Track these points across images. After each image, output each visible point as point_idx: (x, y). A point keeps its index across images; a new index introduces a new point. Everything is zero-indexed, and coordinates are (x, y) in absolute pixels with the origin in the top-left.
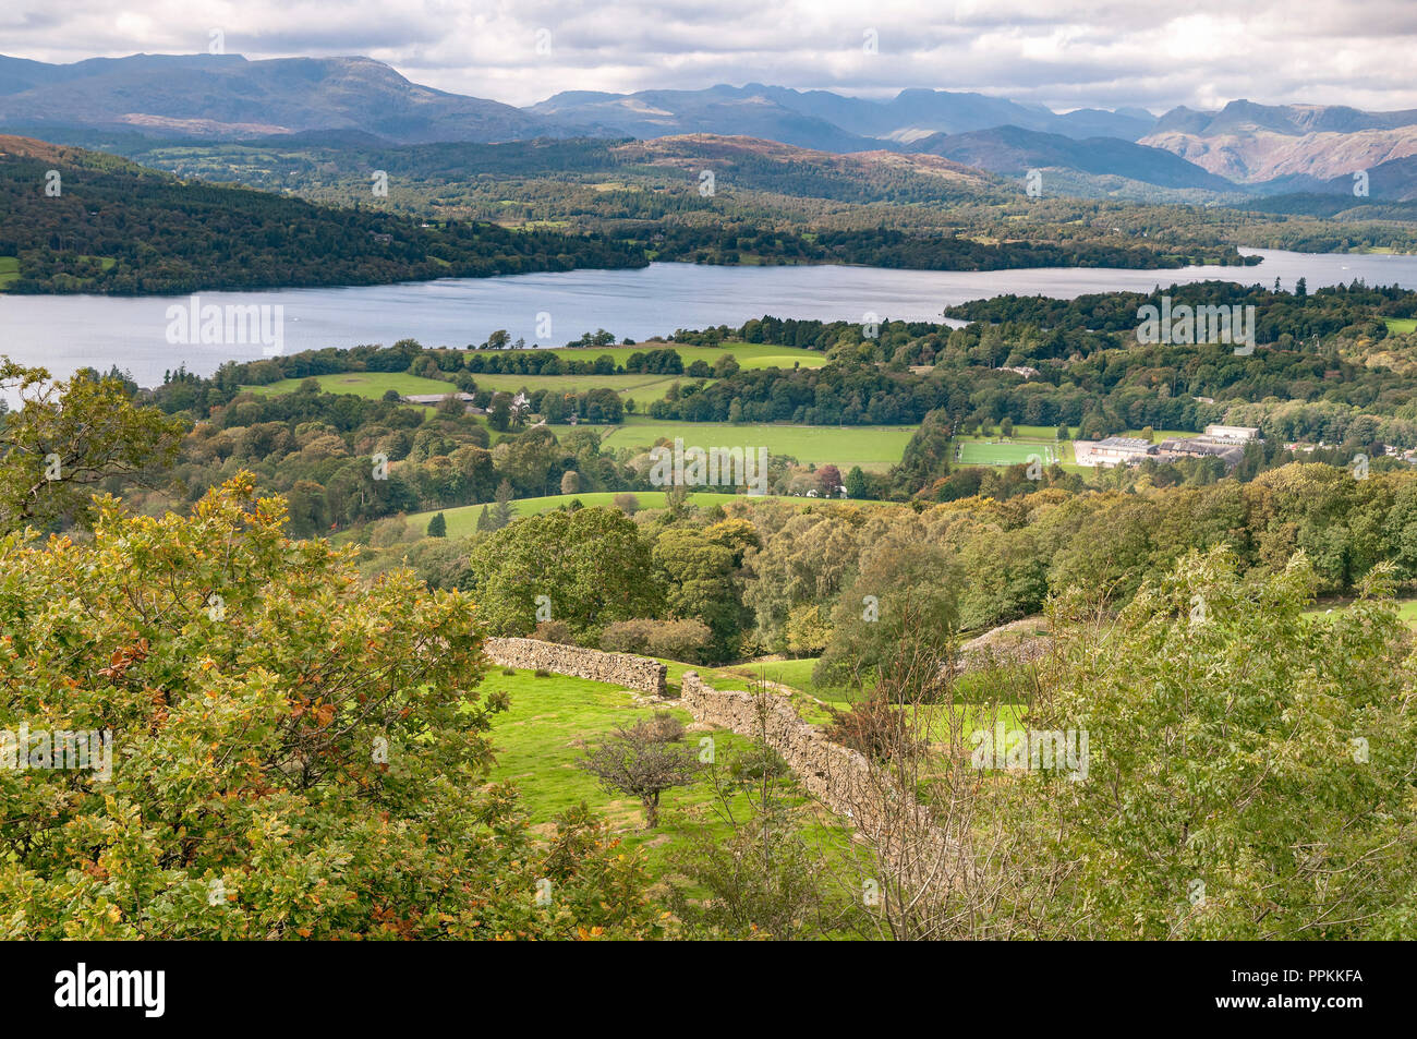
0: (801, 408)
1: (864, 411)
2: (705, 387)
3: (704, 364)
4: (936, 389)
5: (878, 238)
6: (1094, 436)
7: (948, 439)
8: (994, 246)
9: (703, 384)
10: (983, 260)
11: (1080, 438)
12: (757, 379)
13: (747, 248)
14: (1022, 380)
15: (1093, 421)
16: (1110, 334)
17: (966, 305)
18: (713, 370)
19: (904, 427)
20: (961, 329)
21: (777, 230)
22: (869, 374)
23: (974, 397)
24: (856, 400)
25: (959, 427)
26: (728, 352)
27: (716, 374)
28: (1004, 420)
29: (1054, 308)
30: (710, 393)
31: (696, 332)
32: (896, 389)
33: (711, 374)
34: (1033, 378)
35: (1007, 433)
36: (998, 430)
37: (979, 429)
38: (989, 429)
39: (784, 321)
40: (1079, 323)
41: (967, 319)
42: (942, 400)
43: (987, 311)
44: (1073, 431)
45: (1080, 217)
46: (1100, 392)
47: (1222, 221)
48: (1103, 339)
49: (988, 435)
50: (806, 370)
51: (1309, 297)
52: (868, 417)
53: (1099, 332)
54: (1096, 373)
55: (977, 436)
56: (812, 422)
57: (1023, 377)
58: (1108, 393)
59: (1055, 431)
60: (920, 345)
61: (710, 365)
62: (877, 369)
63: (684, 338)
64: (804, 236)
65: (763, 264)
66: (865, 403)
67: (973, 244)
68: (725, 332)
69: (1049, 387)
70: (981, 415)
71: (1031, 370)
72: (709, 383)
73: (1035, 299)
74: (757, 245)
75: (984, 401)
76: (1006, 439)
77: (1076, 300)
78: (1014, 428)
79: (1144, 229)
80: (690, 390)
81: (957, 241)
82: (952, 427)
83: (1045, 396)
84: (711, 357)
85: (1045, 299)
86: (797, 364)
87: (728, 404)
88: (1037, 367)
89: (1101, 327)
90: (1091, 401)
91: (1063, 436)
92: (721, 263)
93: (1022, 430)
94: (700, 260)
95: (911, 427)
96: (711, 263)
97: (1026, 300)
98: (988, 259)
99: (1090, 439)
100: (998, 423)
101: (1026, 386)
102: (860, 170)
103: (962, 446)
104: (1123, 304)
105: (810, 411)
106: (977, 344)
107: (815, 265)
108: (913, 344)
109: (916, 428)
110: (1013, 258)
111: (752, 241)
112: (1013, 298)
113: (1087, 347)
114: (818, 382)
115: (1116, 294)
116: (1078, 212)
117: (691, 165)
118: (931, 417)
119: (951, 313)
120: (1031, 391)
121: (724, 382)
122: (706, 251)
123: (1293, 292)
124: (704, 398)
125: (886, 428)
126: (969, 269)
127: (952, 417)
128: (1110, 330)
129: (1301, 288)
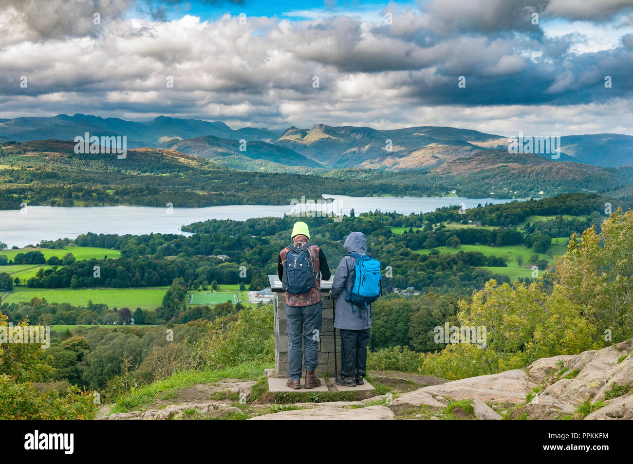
0: (108, 279)
1: (142, 280)
2: (57, 270)
3: (56, 258)
4: (178, 267)
5: (146, 192)
6: (257, 289)
7: (185, 292)
8: (205, 195)
9: (56, 268)
10: (199, 203)
11: (251, 289)
12: (85, 265)
13: (77, 198)
14: (221, 262)
15: (257, 281)
16: (263, 238)
17: (192, 225)
18: (61, 261)
19: (163, 287)
20: (190, 237)
21: (93, 188)
22: (143, 261)
23: (198, 270)
24: (138, 274)
25: (190, 286)
26: (69, 252)
27: (63, 263)
28: (213, 282)
29: (235, 226)
30: (60, 273)
31: (52, 242)
32: (158, 268)
33: (60, 263)
34: (226, 260)
35: (215, 288)
36: (210, 287)
37: (201, 287)
38: (206, 287)
39: (98, 235)
40: (248, 233)
41: (193, 232)
42: (182, 272)
43: (203, 227)
44: (247, 286)
45: (247, 180)
46: (260, 266)
47: (315, 182)
48: (260, 240)
49: (205, 289)
50: (111, 260)
51: (356, 218)
52: (144, 283)
53: (258, 236)
54: (257, 257)
55: (199, 291)
56: (115, 286)
57: (222, 260)
58: (264, 267)
59: (238, 287)
60: (169, 245)
61: (59, 259)
62: (148, 258)
63: (45, 245)
64: (108, 191)
65: (86, 206)
66: (142, 276)
67: (195, 194)
68: (67, 241)
69: (235, 264)
70: (202, 280)
71: (226, 256)
72: (59, 268)
73: (226, 221)
74: (83, 196)
75: (203, 272)
76: (214, 292)
77: (247, 221)
78: (218, 286)
79: (278, 186)
80: (49, 272)
81: (186, 193)
82: (187, 286)
83: (233, 269)
84: (60, 254)
85: (231, 221)
86: (106, 257)
87: (70, 279)
88: (228, 255)
89: (259, 234)
90: (255, 271)
91: (242, 289)
92: (64, 206)
93: (222, 287)
94: (53, 204)
95: (166, 287)
96: (59, 205)
97: (222, 221)
98: (202, 201)
99: (255, 289)
100: (210, 284)
101: (223, 264)
102: (135, 157)
103: (192, 296)
104: (269, 223)
105: (114, 281)
106: (198, 244)
107: (114, 206)
108: (165, 245)
109: (168, 288)
110: (215, 201)
111: (80, 194)
112: (215, 221)
113: (252, 244)
114: (117, 266)
115: (266, 218)
116: (246, 178)
117: (46, 156)
118: (177, 281)
119: (184, 229)
120: (226, 267)
121: (68, 267)
122: (56, 199)
123: (349, 215)
124: (57, 276)
125: (154, 288)
126: (193, 207)
127: (187, 281)
128: (263, 236)
129: (352, 213)
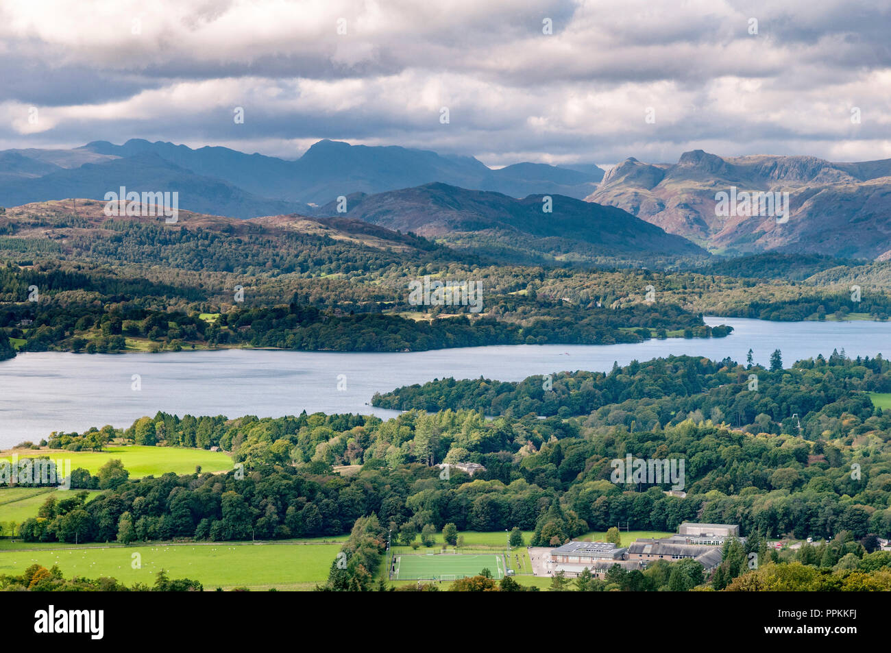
0: (204, 521)
1: (281, 522)
2: (87, 501)
3: (84, 473)
4: (365, 492)
5: (290, 316)
6: (551, 543)
7: (382, 552)
8: (427, 322)
9: (84, 497)
10: (414, 340)
11: (536, 543)
12: (150, 489)
13: (134, 333)
14: (466, 478)
15: (550, 523)
16: (565, 421)
17: (397, 392)
18: (96, 479)
19: (330, 540)
20: (392, 421)
21: (169, 310)
22: (284, 477)
23: (412, 499)
24: (271, 509)
25: (394, 536)
26: (115, 457)
27: (100, 484)
28: (447, 526)
29: (499, 393)
30: (93, 507)
31: (75, 435)
32: (319, 495)
33: (94, 484)
34: (478, 475)
35: (451, 541)
36: (440, 538)
37: (418, 539)
38: (430, 538)
39: (181, 417)
40: (529, 409)
41: (399, 407)
42: (372, 504)
43: (421, 398)
44: (528, 536)
45: (524, 286)
46: (556, 489)
47: (685, 288)
48: (556, 426)
49: (429, 544)
50: (210, 475)
51: (785, 372)
52: (286, 529)
53: (552, 418)
54: (551, 467)
55: (415, 547)
56: (219, 538)
57: (467, 474)
58: (566, 490)
59: (506, 537)
60: (343, 441)
61: (92, 474)
62: (294, 471)
63: (60, 443)
64: (203, 317)
65: (155, 351)
66: (282, 512)
67: (402, 320)
68: (111, 434)
69: (498, 484)
70: (420, 521)
71: (476, 465)
72: (92, 495)
73: (476, 383)
74: (148, 329)
75: (422, 504)
76: (450, 549)
77: (525, 383)
78: (459, 535)
79: (597, 298)
80: (68, 505)
81: (383, 317)
82: (385, 537)
83: (493, 496)
84: (94, 463)
85: (488, 382)
86: (199, 469)
87: (116, 521)
88: (483, 462)
89: (555, 413)
90: (547, 499)
91: (516, 542)
92: (104, 351)
93: (467, 537)
94: (79, 347)
95: (338, 539)
96: (92, 351)
97: (467, 383)
98: (421, 337)
99: (547, 544)
100: (439, 530)
101: (470, 484)
102: (266, 238)
103: (399, 559)
104: (577, 385)
105: (216, 525)
106: (412, 437)
107: (218, 349)
108: (335, 441)
109: (343, 541)
110: (449, 335)
111: (141, 324)
112: (452, 382)
113: (540, 436)
114: (224, 489)
115: (570, 374)
116: (521, 280)
117: (63, 236)
118: (362, 524)
119: (379, 402)
120: (477, 491)
121: (110, 494)
122: (85, 337)
123: (768, 366)
124: (86, 514)
125: (309, 541)
126: (399, 350)
127: (386, 525)
128: (565, 416)
129: (777, 362)
